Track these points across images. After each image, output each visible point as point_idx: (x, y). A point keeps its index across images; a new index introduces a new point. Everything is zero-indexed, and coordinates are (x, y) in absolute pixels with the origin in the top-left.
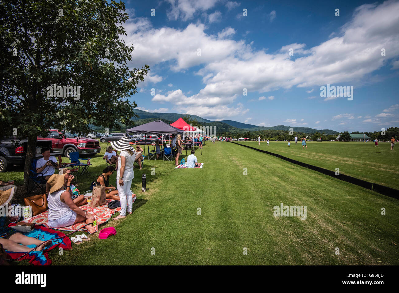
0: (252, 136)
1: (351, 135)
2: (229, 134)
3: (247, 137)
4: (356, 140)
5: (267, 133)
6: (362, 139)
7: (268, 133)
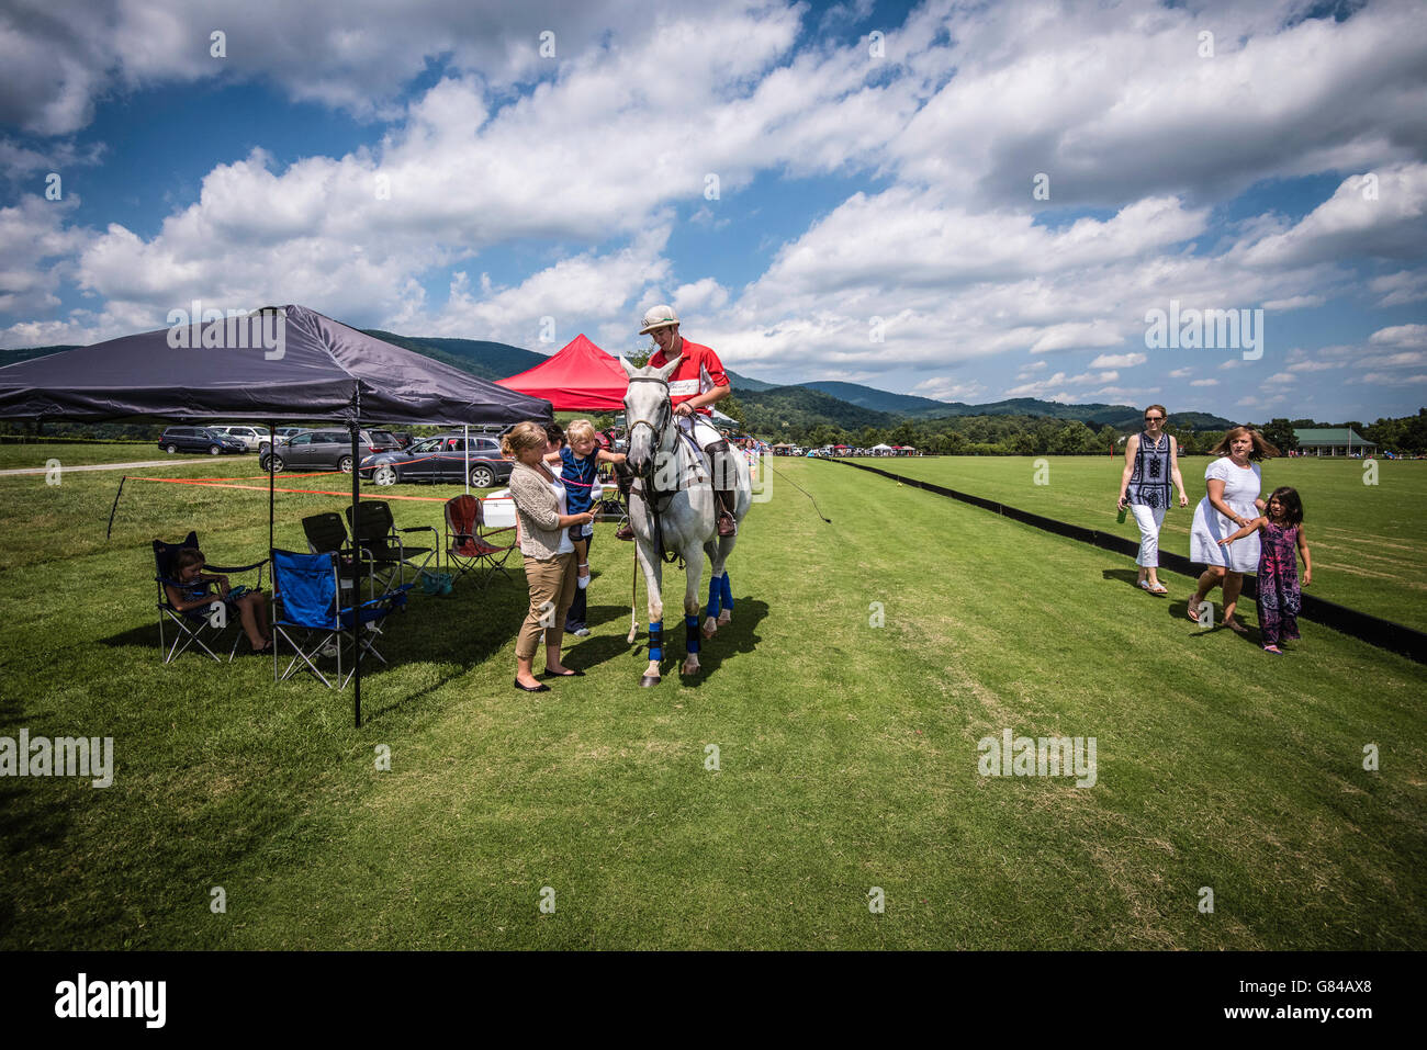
0: (918, 438)
1: (1297, 432)
2: (833, 431)
3: (902, 440)
4: (1316, 449)
5: (973, 428)
6: (1337, 448)
7: (978, 427)
